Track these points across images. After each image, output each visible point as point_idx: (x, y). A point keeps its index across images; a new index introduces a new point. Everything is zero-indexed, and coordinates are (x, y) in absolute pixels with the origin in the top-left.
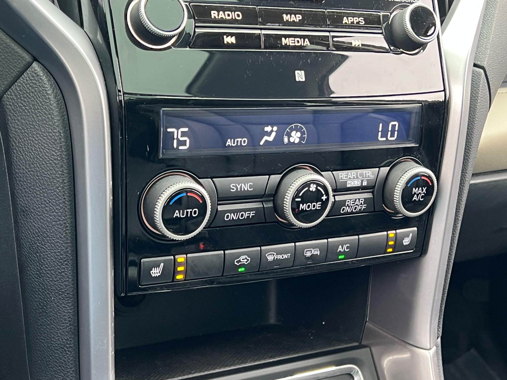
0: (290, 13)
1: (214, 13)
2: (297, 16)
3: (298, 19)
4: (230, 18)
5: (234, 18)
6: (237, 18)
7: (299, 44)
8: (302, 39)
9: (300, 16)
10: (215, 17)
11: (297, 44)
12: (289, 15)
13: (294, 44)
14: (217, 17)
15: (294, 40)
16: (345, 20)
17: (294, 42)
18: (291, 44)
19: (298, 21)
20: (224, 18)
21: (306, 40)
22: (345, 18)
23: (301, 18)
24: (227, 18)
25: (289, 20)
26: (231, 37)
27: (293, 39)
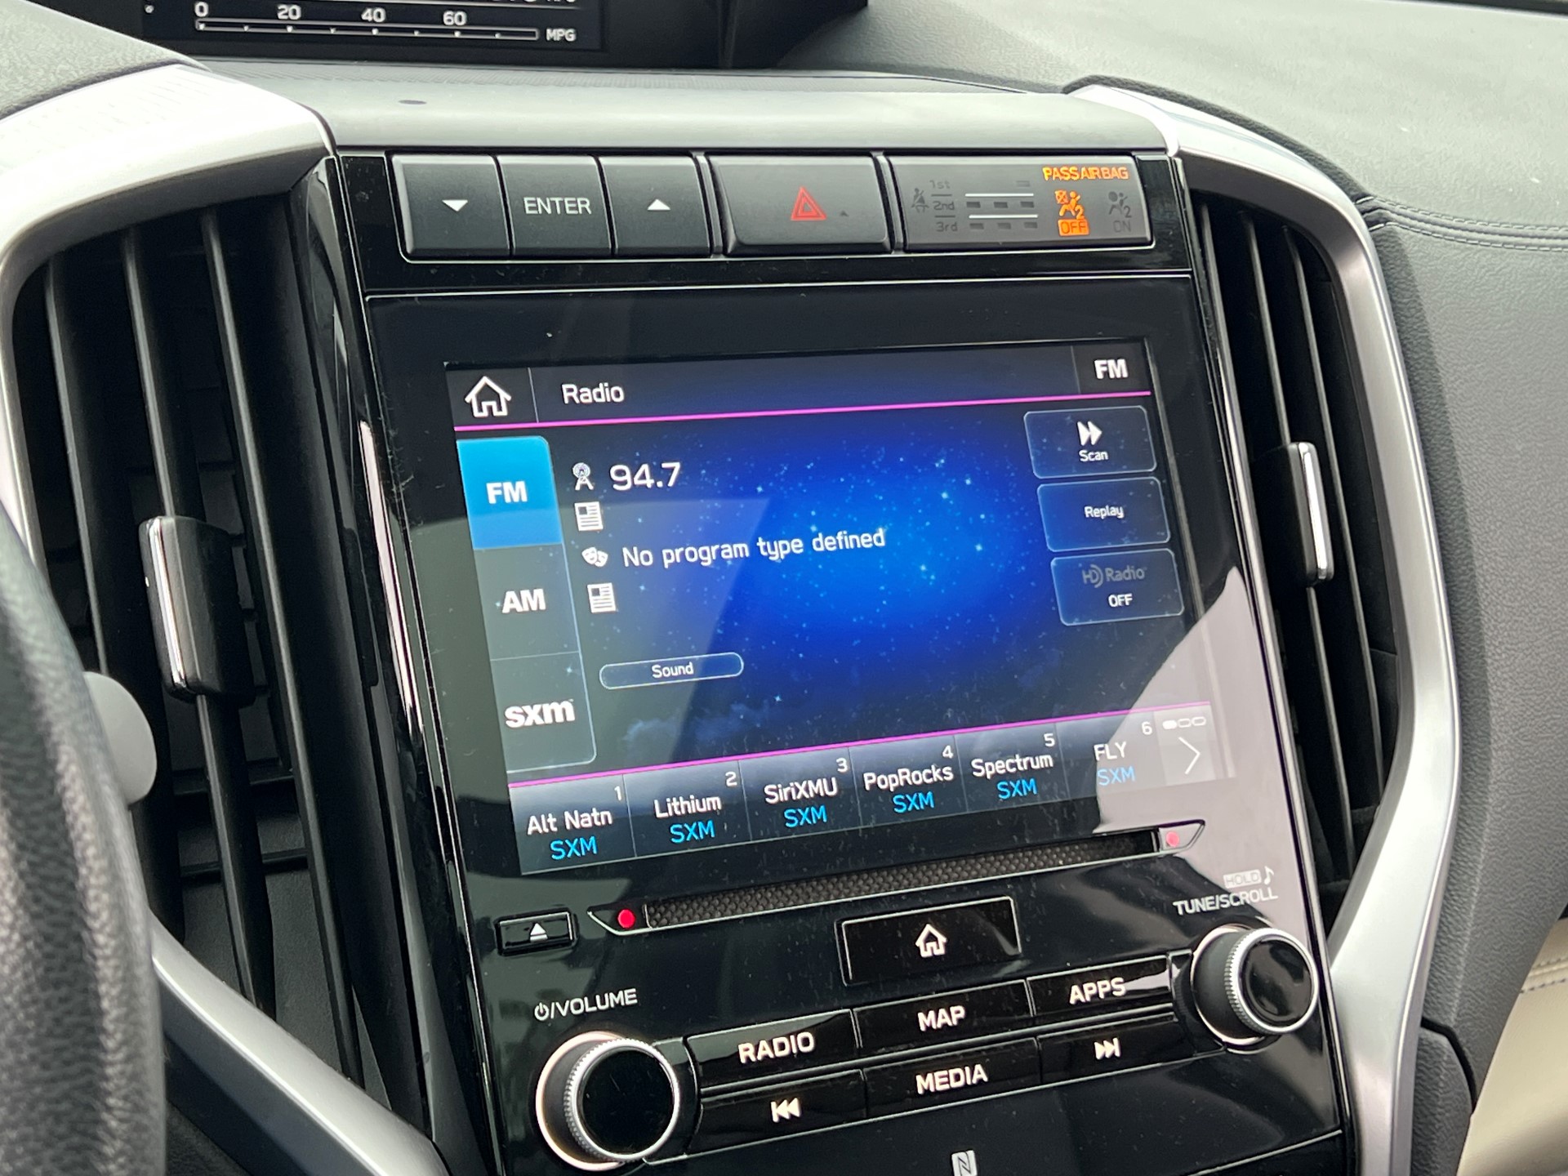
0: (935, 1005)
1: (747, 1050)
2: (953, 1009)
3: (955, 1017)
4: (786, 1052)
5: (795, 1051)
6: (804, 1049)
7: (960, 1083)
8: (967, 1069)
9: (961, 1008)
10: (748, 1059)
11: (954, 1084)
12: (932, 1014)
13: (946, 1087)
14: (753, 1059)
15: (948, 1076)
16: (1076, 995)
17: (946, 1080)
18: (940, 1088)
19: (955, 1023)
20: (771, 1056)
21: (978, 1067)
22: (1075, 988)
23: (962, 1014)
24: (779, 1054)
25: (934, 1027)
26: (789, 1102)
27: (945, 1073)
